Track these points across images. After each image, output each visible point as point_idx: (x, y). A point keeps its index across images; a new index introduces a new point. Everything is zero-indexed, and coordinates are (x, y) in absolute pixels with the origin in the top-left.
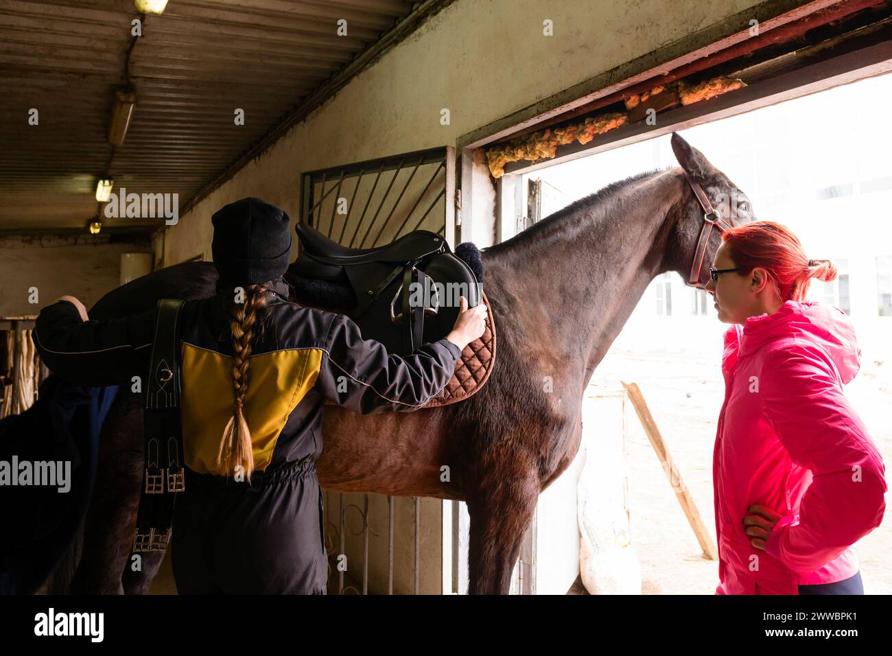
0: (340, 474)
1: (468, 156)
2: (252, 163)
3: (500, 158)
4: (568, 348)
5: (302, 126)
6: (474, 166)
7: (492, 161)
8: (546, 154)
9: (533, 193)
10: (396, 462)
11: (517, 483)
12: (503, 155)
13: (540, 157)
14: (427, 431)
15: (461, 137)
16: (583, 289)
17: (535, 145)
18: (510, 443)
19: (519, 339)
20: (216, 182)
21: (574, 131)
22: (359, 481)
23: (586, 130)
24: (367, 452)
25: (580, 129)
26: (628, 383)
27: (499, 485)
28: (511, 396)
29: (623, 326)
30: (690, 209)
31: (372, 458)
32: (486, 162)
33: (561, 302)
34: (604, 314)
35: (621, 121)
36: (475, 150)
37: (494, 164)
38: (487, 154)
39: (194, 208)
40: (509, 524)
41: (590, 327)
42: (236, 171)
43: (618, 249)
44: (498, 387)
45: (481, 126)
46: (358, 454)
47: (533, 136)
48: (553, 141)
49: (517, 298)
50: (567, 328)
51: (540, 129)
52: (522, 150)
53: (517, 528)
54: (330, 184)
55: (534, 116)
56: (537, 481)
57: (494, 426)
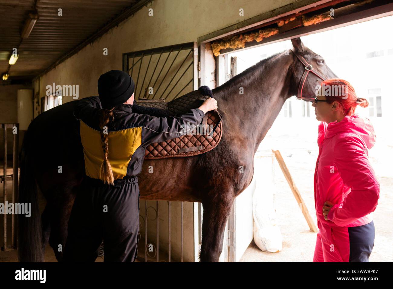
0: (148, 191)
1: (203, 46)
2: (89, 46)
3: (218, 47)
4: (247, 134)
5: (116, 28)
6: (206, 51)
7: (214, 48)
8: (240, 46)
9: (233, 63)
10: (172, 184)
11: (224, 194)
12: (219, 46)
13: (237, 47)
14: (185, 171)
15: (200, 38)
16: (253, 107)
17: (235, 41)
18: (221, 176)
19: (225, 131)
20: (69, 54)
21: (254, 36)
22: (156, 194)
23: (260, 36)
24: (160, 180)
25: (256, 35)
26: (275, 150)
27: (216, 194)
28: (222, 156)
29: (272, 123)
30: (298, 66)
31: (163, 183)
32: (212, 49)
33: (243, 114)
34: (263, 118)
35: (276, 32)
36: (206, 43)
37: (215, 50)
38: (212, 45)
39: (56, 67)
40: (220, 212)
41: (257, 124)
42: (80, 49)
43: (268, 88)
44: (216, 152)
45: (210, 33)
46: (156, 181)
47: (234, 37)
48: (244, 40)
49: (224, 112)
50: (247, 125)
51: (238, 35)
52: (229, 44)
53: (224, 214)
54: (137, 59)
55: (235, 29)
56: (233, 194)
57: (214, 168)
